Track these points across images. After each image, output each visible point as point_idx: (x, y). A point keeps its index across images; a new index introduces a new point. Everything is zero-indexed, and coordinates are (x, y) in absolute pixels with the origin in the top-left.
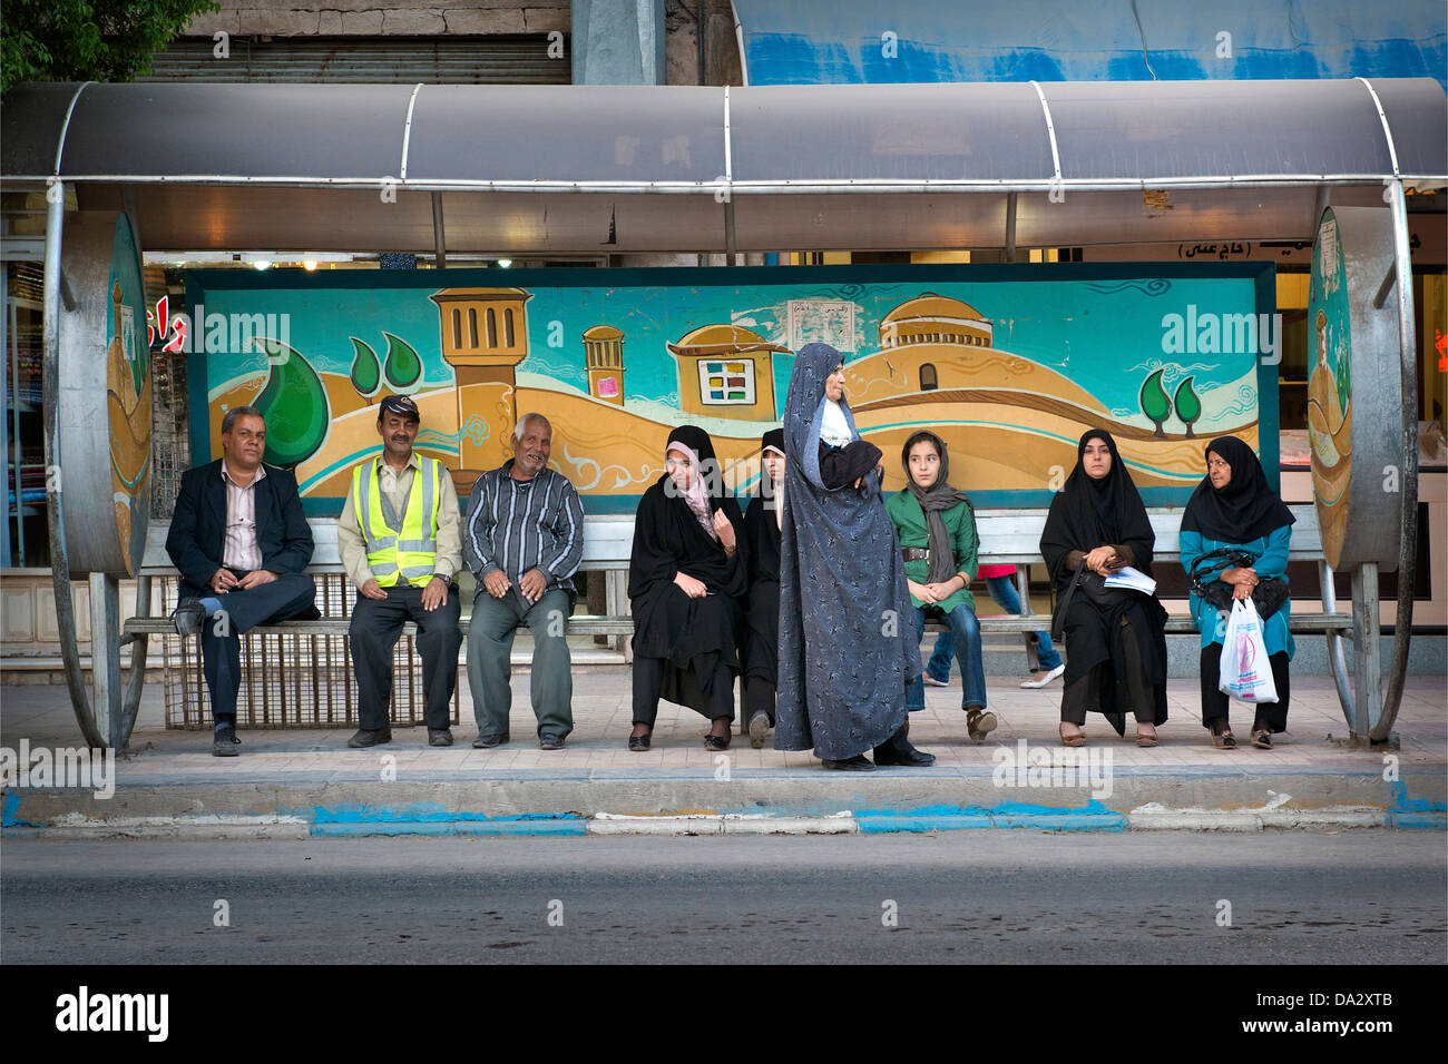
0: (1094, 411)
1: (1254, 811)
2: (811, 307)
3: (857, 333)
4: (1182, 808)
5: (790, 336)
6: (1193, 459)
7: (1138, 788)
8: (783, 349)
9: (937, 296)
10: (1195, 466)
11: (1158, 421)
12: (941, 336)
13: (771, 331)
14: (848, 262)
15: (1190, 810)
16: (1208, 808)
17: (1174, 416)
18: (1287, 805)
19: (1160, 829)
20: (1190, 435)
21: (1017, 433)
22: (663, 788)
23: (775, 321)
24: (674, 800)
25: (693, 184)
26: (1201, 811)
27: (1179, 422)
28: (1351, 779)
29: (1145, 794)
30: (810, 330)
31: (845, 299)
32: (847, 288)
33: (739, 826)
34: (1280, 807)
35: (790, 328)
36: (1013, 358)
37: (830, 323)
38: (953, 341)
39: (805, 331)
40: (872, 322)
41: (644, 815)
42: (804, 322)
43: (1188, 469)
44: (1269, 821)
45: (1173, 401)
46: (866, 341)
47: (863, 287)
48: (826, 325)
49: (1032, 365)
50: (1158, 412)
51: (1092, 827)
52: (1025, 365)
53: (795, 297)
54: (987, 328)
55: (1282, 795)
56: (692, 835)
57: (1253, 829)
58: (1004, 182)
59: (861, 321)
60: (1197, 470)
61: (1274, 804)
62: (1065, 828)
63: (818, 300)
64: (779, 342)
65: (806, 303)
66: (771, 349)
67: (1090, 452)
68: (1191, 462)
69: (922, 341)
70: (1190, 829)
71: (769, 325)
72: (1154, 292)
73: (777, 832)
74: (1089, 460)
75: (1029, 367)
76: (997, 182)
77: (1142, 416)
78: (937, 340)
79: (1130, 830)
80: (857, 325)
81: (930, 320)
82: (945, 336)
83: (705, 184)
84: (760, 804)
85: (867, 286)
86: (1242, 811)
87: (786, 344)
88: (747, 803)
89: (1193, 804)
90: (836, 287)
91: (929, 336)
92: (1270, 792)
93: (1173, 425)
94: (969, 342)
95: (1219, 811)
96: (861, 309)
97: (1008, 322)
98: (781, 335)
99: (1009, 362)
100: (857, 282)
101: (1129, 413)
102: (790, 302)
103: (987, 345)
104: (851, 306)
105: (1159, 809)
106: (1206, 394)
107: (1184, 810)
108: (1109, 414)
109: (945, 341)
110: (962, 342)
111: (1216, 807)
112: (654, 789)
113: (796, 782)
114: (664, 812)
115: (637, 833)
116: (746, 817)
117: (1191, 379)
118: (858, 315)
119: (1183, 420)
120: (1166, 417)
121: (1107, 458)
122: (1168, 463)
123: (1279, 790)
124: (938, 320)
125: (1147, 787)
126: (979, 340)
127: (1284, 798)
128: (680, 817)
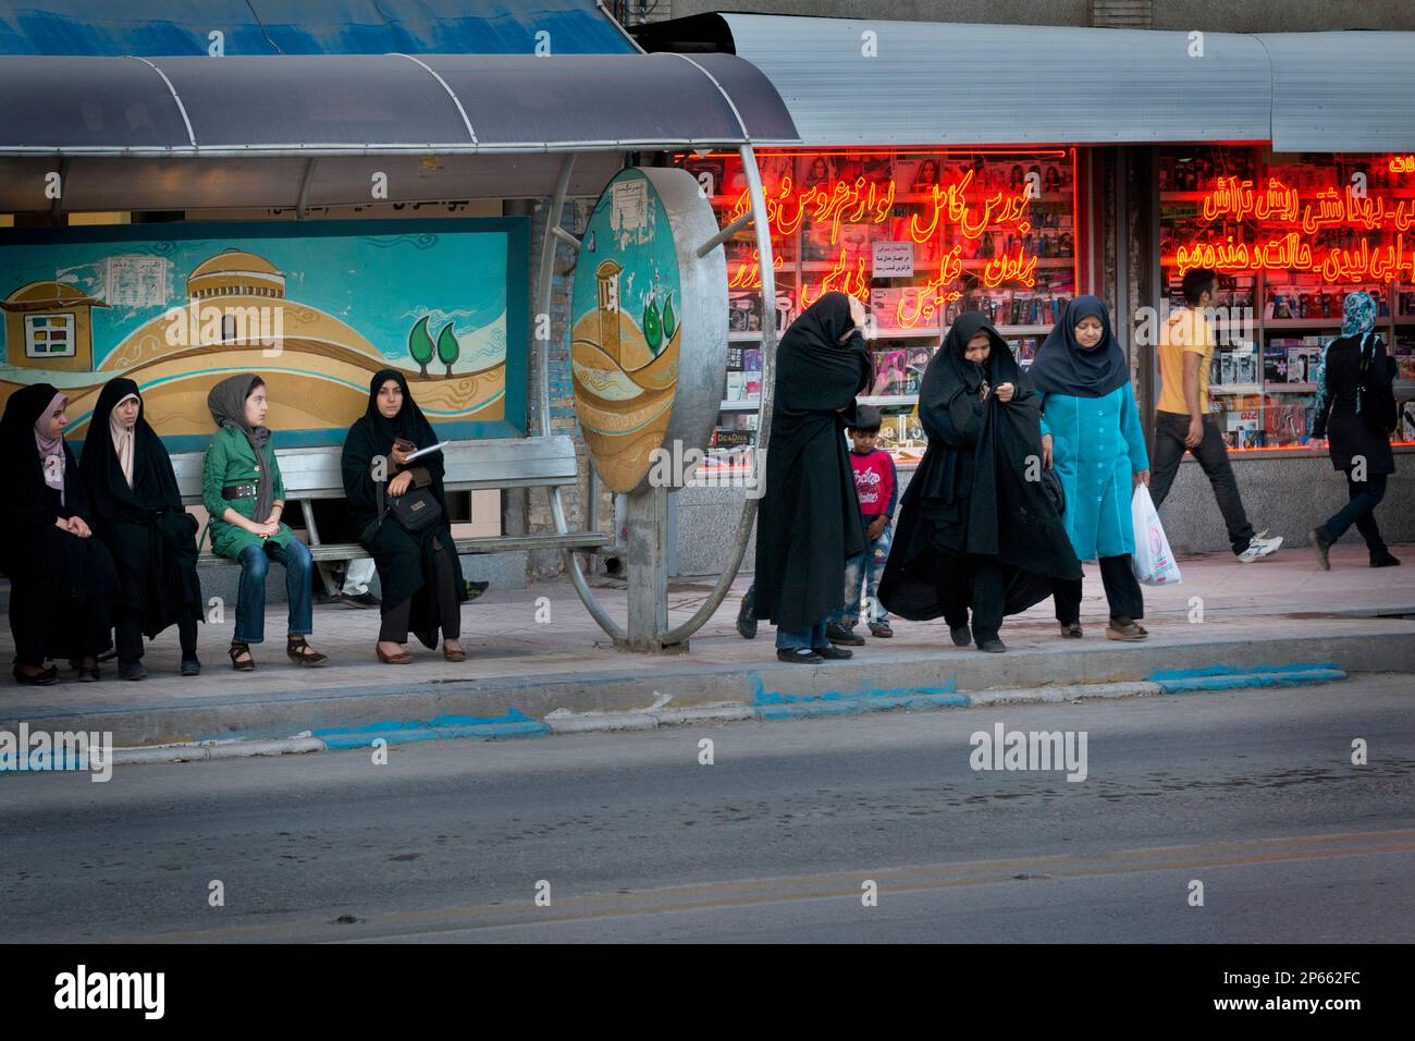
0: (370, 356)
1: (644, 711)
2: (128, 263)
3: (167, 287)
4: (585, 711)
5: (108, 290)
6: (450, 397)
7: (549, 694)
8: (101, 304)
9: (238, 251)
10: (452, 404)
11: (423, 363)
12: (241, 289)
13: (91, 287)
14: (128, 221)
15: (592, 714)
16: (606, 710)
17: (436, 358)
18: (669, 704)
19: (577, 732)
20: (449, 376)
21: (303, 377)
22: (146, 719)
23: (95, 276)
24: (156, 730)
25: (163, 148)
26: (601, 714)
27: (441, 363)
28: (720, 678)
29: (555, 700)
30: (127, 285)
31: (159, 256)
32: (160, 245)
33: (223, 751)
34: (664, 706)
35: (108, 281)
36: (302, 308)
37: (144, 278)
38: (251, 293)
39: (122, 286)
40: (181, 276)
41: (130, 746)
42: (121, 278)
43: (445, 406)
44: (664, 718)
45: (436, 345)
46: (176, 295)
47: (175, 245)
48: (141, 280)
49: (317, 314)
50: (422, 355)
51: (521, 733)
52: (312, 313)
53: (113, 254)
54: (281, 281)
55: (665, 695)
56: (183, 761)
57: (651, 727)
58: (432, 145)
59: (171, 276)
60: (453, 407)
61: (659, 704)
62: (500, 735)
63: (134, 257)
64: (98, 297)
65: (124, 260)
66: (91, 303)
67: (383, 393)
68: (448, 400)
69: (224, 293)
70: (601, 730)
71: (90, 281)
72: (422, 246)
73: (256, 755)
74: (382, 400)
75: (316, 317)
76: (425, 146)
77: (410, 359)
78: (238, 293)
79: (552, 733)
80: (167, 279)
81: (232, 274)
82: (244, 288)
83: (174, 148)
84: (233, 729)
85: (178, 243)
86: (633, 711)
87: (105, 298)
88: (222, 729)
89: (592, 707)
90: (152, 243)
91: (231, 289)
92: (656, 693)
93: (436, 367)
94: (265, 294)
95: (615, 713)
96: (172, 265)
97: (299, 274)
98: (99, 290)
99: (299, 312)
100: (169, 240)
101: (398, 357)
102: (109, 259)
103: (280, 296)
104: (163, 261)
105: (567, 713)
106: (464, 337)
107: (587, 714)
108: (382, 358)
109: (245, 293)
110: (258, 294)
111: (612, 709)
112: (138, 721)
113: (263, 706)
114: (149, 742)
115: (134, 763)
116: (221, 742)
117: (451, 324)
118: (168, 270)
119: (444, 361)
120: (430, 359)
121: (399, 398)
122: (429, 402)
123: (662, 690)
124: (239, 274)
125: (557, 694)
126: (273, 291)
127: (667, 698)
128: (163, 746)
